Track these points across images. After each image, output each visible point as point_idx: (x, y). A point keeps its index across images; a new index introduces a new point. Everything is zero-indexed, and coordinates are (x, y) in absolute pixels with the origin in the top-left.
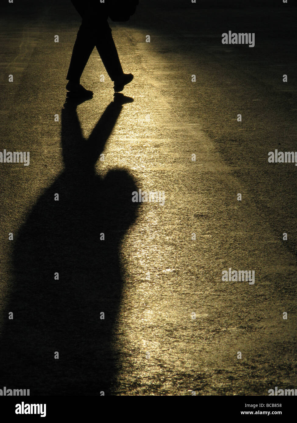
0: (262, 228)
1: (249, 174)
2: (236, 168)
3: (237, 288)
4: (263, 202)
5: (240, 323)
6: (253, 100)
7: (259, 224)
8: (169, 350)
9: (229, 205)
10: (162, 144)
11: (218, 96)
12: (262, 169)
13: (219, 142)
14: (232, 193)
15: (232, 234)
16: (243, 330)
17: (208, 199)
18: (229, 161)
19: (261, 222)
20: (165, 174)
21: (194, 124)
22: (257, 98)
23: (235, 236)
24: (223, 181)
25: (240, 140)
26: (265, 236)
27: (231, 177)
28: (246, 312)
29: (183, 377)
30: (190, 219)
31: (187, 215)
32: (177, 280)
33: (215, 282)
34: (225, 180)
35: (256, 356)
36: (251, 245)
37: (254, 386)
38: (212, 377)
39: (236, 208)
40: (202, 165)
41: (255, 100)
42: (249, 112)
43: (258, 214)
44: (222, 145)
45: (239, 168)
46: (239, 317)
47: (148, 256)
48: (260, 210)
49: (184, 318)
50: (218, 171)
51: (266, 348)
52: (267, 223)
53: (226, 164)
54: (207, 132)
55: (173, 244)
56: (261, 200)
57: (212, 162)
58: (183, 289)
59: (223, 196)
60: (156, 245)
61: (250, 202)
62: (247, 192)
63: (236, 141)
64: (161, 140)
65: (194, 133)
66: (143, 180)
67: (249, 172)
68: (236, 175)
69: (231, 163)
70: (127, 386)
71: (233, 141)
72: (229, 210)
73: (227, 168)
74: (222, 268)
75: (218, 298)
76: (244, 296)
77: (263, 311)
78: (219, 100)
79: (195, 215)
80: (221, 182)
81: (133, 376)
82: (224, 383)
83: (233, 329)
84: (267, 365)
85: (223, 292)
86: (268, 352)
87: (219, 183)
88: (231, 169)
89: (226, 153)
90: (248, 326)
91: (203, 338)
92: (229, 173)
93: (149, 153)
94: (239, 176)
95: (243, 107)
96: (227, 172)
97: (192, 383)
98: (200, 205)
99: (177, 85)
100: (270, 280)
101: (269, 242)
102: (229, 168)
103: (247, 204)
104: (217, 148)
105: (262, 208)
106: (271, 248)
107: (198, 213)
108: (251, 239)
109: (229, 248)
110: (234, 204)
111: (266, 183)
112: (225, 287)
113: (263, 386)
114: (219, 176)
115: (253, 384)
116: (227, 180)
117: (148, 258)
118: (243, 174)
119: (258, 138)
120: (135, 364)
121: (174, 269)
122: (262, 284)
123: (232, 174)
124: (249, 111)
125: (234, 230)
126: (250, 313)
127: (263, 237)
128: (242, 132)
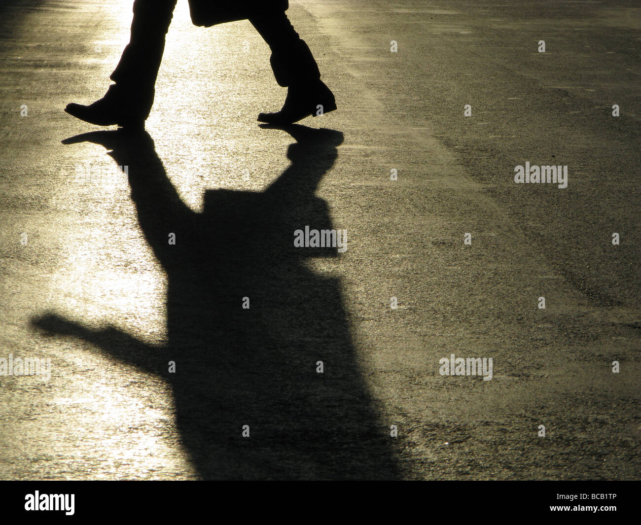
0: (535, 260)
1: (509, 193)
2: (489, 186)
3: (504, 330)
4: (534, 229)
5: (511, 370)
6: (509, 99)
7: (529, 255)
8: (412, 397)
9: (482, 231)
10: (373, 153)
11: (453, 92)
12: (529, 188)
13: (461, 153)
14: (486, 217)
15: (491, 266)
16: (517, 378)
17: (451, 223)
18: (478, 176)
19: (533, 252)
20: (384, 191)
21: (421, 128)
22: (515, 96)
23: (496, 269)
24: (472, 201)
25: (492, 150)
26: (539, 269)
27: (483, 197)
28: (519, 359)
29: (436, 428)
30: (426, 247)
31: (422, 242)
32: (415, 318)
33: (470, 323)
34: (475, 200)
35: (537, 407)
36: (520, 280)
37: (537, 440)
38: (477, 429)
39: (493, 234)
40: (437, 180)
41: (512, 99)
42: (503, 115)
43: (527, 243)
44: (466, 156)
45: (495, 186)
46: (510, 363)
47: (369, 290)
48: (530, 238)
49: (430, 362)
50: (463, 189)
51: (550, 399)
52: (542, 255)
53: (474, 180)
54: (441, 139)
55: (404, 277)
56: (531, 227)
57: (452, 177)
58: (425, 330)
59: (473, 219)
60: (379, 278)
61: (514, 229)
62: (508, 216)
63: (486, 151)
64: (373, 147)
65: (420, 139)
66: (351, 197)
67: (510, 191)
68: (490, 194)
69: (481, 180)
70: (357, 436)
71: (482, 151)
72: (484, 238)
73: (476, 186)
74: (480, 306)
75: (477, 341)
76: (513, 340)
77: (543, 357)
78: (457, 97)
79: (433, 242)
80: (469, 203)
81: (364, 425)
82: (493, 436)
83: (502, 376)
84: (553, 418)
85: (483, 334)
86: (553, 404)
87: (465, 203)
88: (482, 186)
89: (473, 166)
90: (523, 374)
91: (460, 386)
92: (479, 192)
93: (356, 163)
94: (496, 196)
95: (494, 107)
96: (477, 190)
97: (450, 435)
98: (439, 229)
99: (389, 76)
100: (551, 322)
101: (546, 277)
102: (479, 185)
103: (510, 230)
104: (458, 160)
105: (532, 235)
106: (549, 284)
107: (437, 239)
108: (519, 273)
109: (488, 283)
110: (490, 230)
111: (537, 205)
112: (485, 329)
113: (549, 440)
114: (465, 195)
115: (535, 437)
116: (478, 200)
117: (369, 292)
118: (500, 193)
119: (520, 148)
120: (365, 412)
121: (409, 306)
122: (540, 326)
123: (484, 193)
124: (504, 112)
125: (493, 262)
126: (524, 359)
127: (536, 272)
128: (495, 140)
